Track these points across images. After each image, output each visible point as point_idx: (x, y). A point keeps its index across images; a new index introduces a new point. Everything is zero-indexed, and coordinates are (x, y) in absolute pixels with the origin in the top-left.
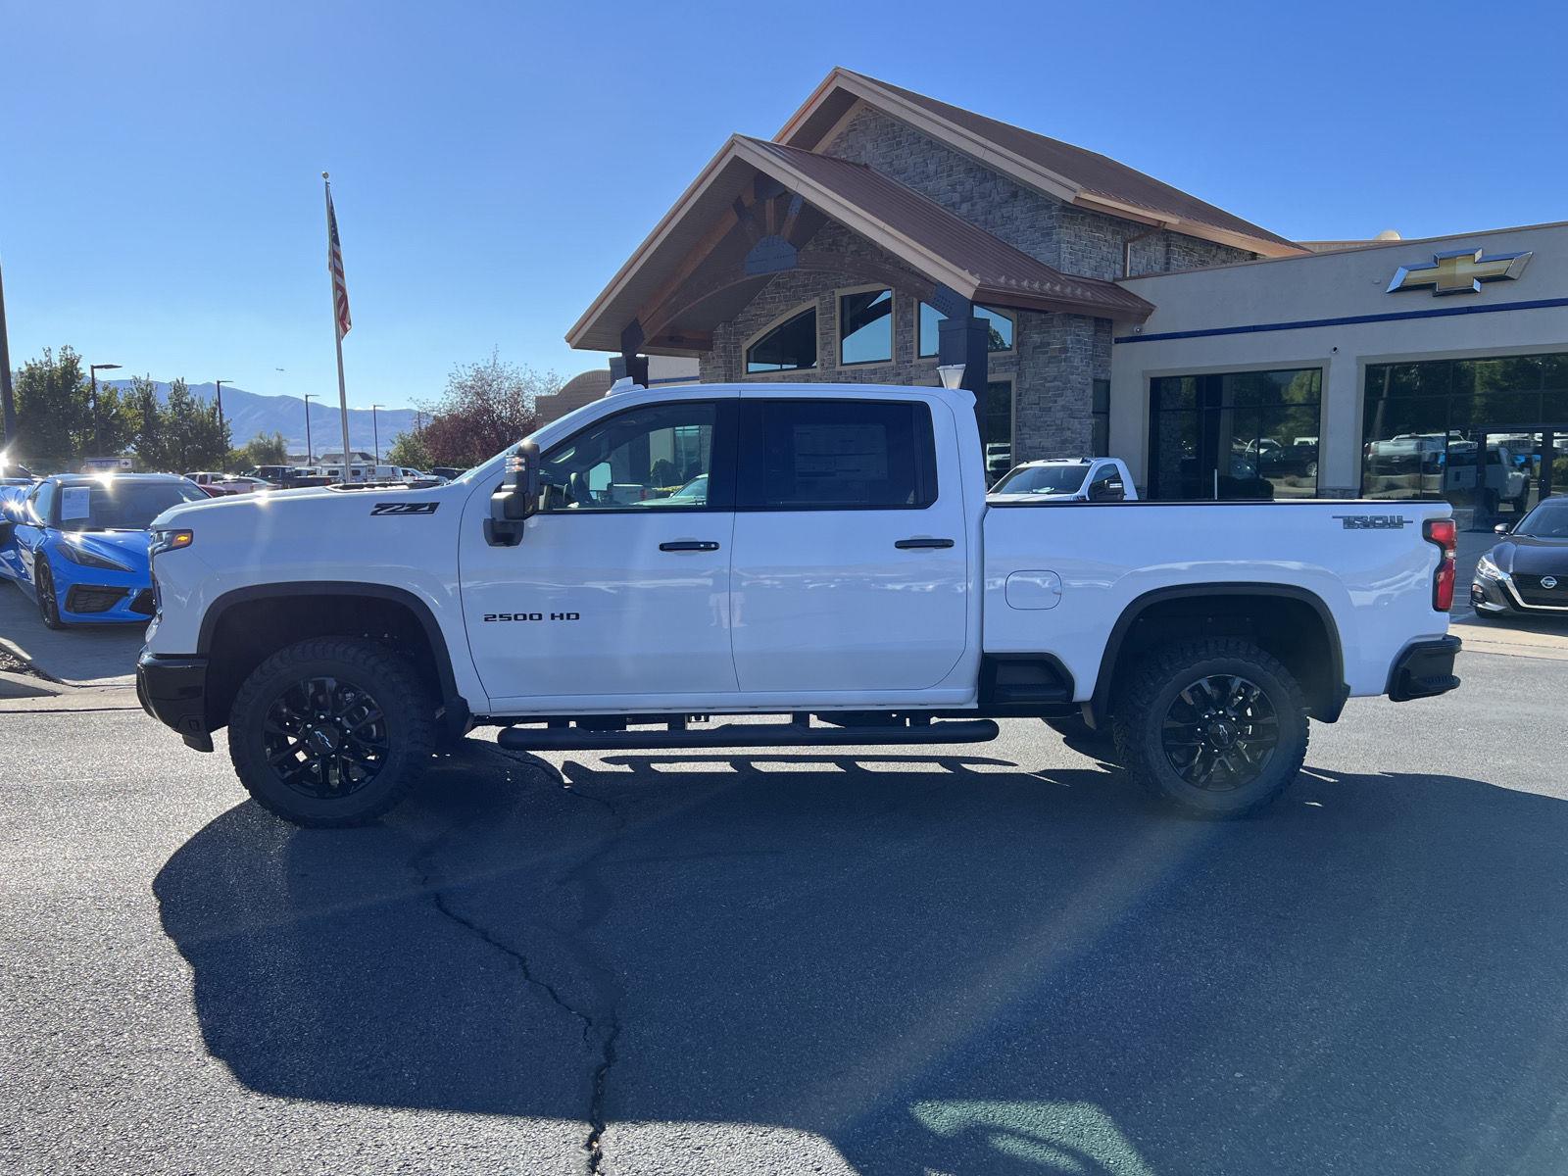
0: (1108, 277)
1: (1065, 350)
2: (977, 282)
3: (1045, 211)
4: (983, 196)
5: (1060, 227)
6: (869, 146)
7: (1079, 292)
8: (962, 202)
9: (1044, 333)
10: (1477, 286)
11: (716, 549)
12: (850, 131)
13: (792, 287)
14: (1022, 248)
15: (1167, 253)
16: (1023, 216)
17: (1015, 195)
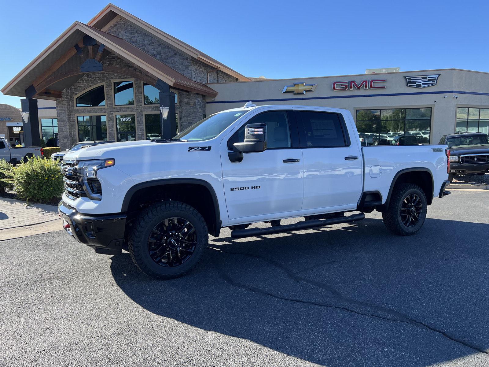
0: (204, 83)
1: (195, 104)
2: (174, 81)
3: (186, 60)
4: (165, 53)
5: (191, 66)
6: (122, 32)
7: (197, 86)
8: (158, 54)
9: (189, 99)
10: (304, 92)
11: (299, 161)
12: (114, 26)
13: (94, 78)
14: (179, 71)
15: (217, 77)
16: (179, 61)
17: (175, 54)
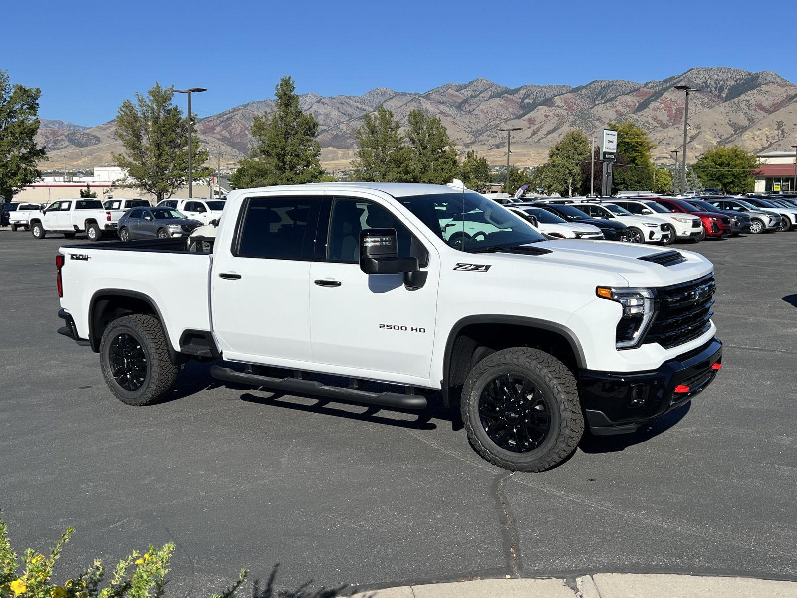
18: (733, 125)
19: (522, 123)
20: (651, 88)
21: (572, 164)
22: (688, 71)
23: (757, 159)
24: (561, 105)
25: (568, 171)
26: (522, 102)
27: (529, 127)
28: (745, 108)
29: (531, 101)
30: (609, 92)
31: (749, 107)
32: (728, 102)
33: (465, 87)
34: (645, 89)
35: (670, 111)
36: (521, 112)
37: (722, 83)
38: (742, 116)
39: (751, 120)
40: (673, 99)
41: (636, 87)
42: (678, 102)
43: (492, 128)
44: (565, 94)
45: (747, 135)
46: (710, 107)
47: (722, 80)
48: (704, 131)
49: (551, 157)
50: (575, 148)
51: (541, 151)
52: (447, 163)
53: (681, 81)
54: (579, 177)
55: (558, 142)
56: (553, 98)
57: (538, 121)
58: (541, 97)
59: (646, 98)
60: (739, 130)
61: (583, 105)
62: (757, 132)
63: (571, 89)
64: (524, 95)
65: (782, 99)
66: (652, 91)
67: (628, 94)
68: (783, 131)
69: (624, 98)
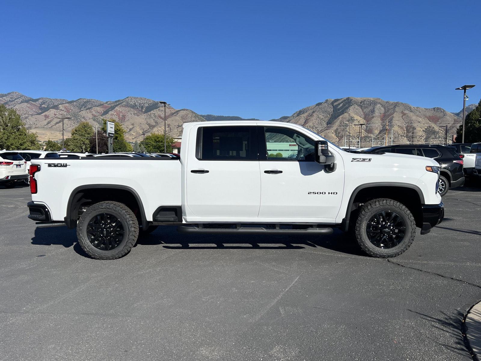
18: (149, 125)
19: (42, 117)
20: (109, 104)
21: (84, 139)
22: (126, 98)
23: (174, 140)
24: (63, 109)
25: (82, 142)
26: (41, 106)
27: (45, 120)
28: (154, 117)
29: (46, 106)
30: (88, 104)
31: (155, 116)
32: (146, 114)
33: (6, 95)
34: (106, 105)
35: (119, 116)
36: (40, 111)
37: (142, 105)
38: (152, 121)
39: (156, 123)
40: (120, 111)
41: (102, 103)
42: (123, 112)
43: (23, 119)
44: (65, 104)
45: (155, 129)
46: (138, 116)
47: (142, 103)
48: (136, 127)
49: (73, 135)
50: (85, 131)
51: (53, 132)
52: (22, 135)
53: (124, 102)
54: (89, 146)
55: (76, 127)
56: (58, 105)
57: (50, 117)
58: (51, 104)
59: (107, 109)
60: (152, 127)
61: (75, 110)
62: (160, 129)
63: (68, 102)
64: (42, 103)
65: (169, 114)
66: (110, 106)
67: (98, 106)
68: (170, 128)
69: (96, 108)
